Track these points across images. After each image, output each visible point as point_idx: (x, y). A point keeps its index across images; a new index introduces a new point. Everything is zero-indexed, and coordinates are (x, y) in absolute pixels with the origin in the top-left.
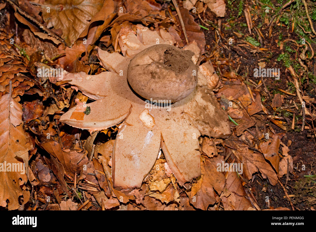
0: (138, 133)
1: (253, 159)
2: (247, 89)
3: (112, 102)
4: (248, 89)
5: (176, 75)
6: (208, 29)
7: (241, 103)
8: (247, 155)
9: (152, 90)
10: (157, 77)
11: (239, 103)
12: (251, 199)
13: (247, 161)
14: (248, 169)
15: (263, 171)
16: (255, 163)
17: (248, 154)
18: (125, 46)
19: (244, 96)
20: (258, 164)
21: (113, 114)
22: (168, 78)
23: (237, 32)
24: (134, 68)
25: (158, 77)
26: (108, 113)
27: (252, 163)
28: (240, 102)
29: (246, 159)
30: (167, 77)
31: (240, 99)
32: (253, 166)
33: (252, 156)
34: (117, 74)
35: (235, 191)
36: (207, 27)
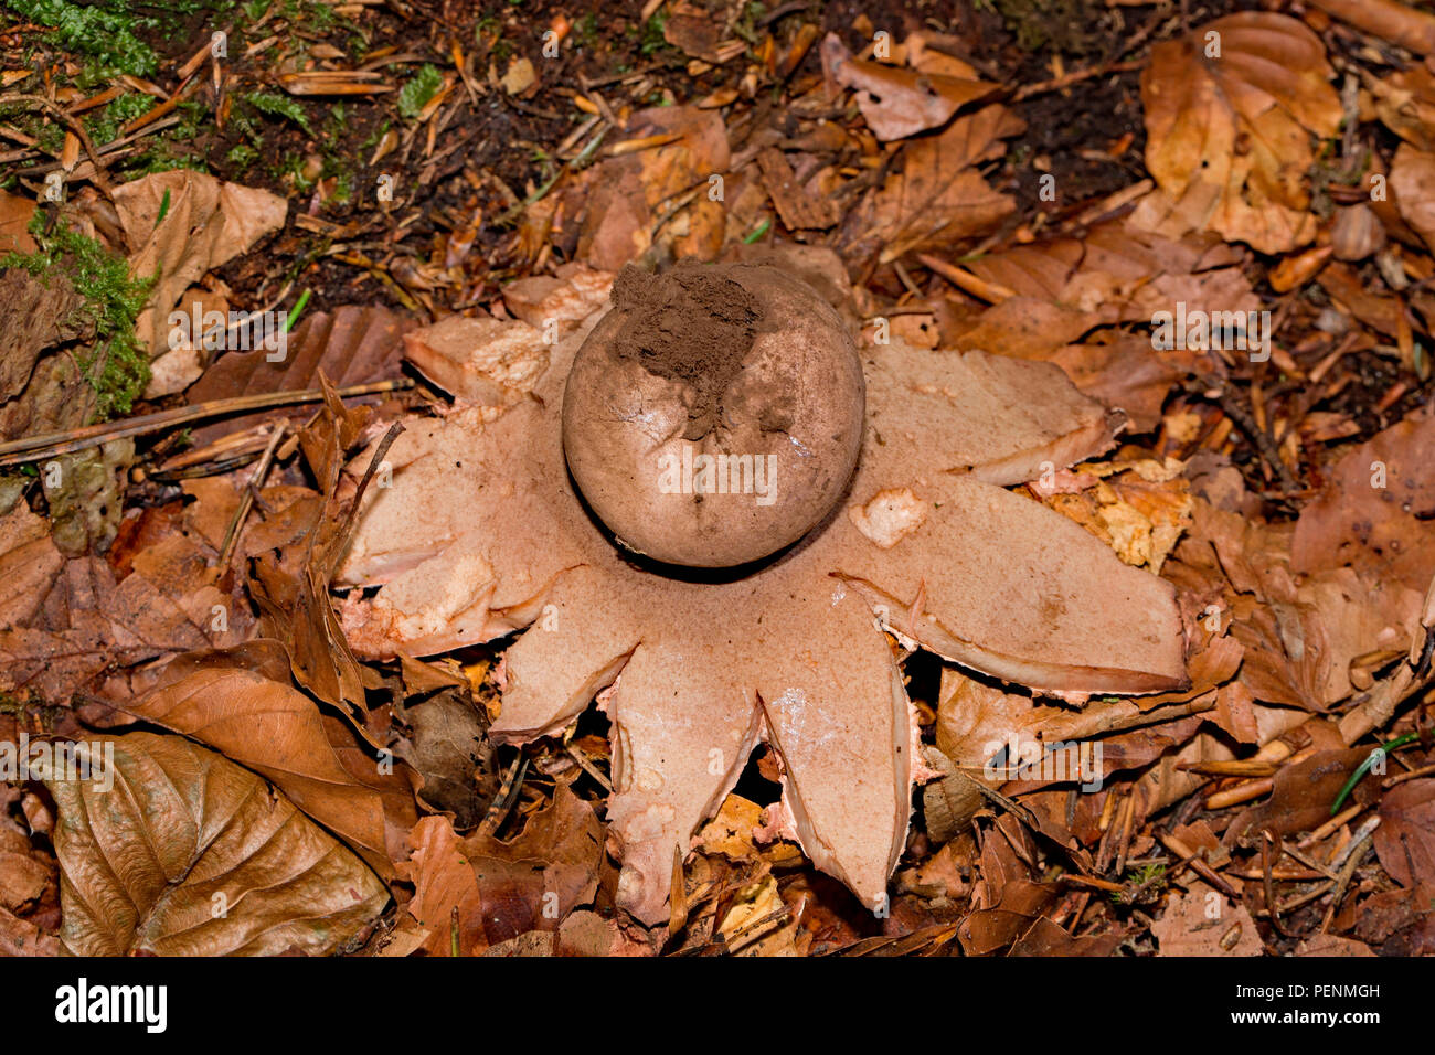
0: (951, 563)
1: (932, 180)
2: (621, 159)
3: (798, 665)
4: (623, 153)
5: (775, 329)
6: (308, 292)
7: (671, 198)
8: (911, 202)
9: (837, 438)
10: (781, 412)
11: (668, 204)
12: (1085, 220)
13: (939, 202)
14: (973, 206)
15: (974, 153)
16: (945, 177)
17: (906, 197)
18: (461, 623)
19: (646, 177)
20: (951, 165)
21: (864, 663)
22: (793, 366)
23: (372, 149)
24: (708, 521)
25: (785, 406)
26: (856, 683)
27: (946, 186)
28: (664, 200)
29: (929, 205)
30: (784, 366)
31: (653, 199)
32: (959, 184)
33: (918, 182)
34: (639, 650)
35: (1066, 268)
36: (296, 295)
